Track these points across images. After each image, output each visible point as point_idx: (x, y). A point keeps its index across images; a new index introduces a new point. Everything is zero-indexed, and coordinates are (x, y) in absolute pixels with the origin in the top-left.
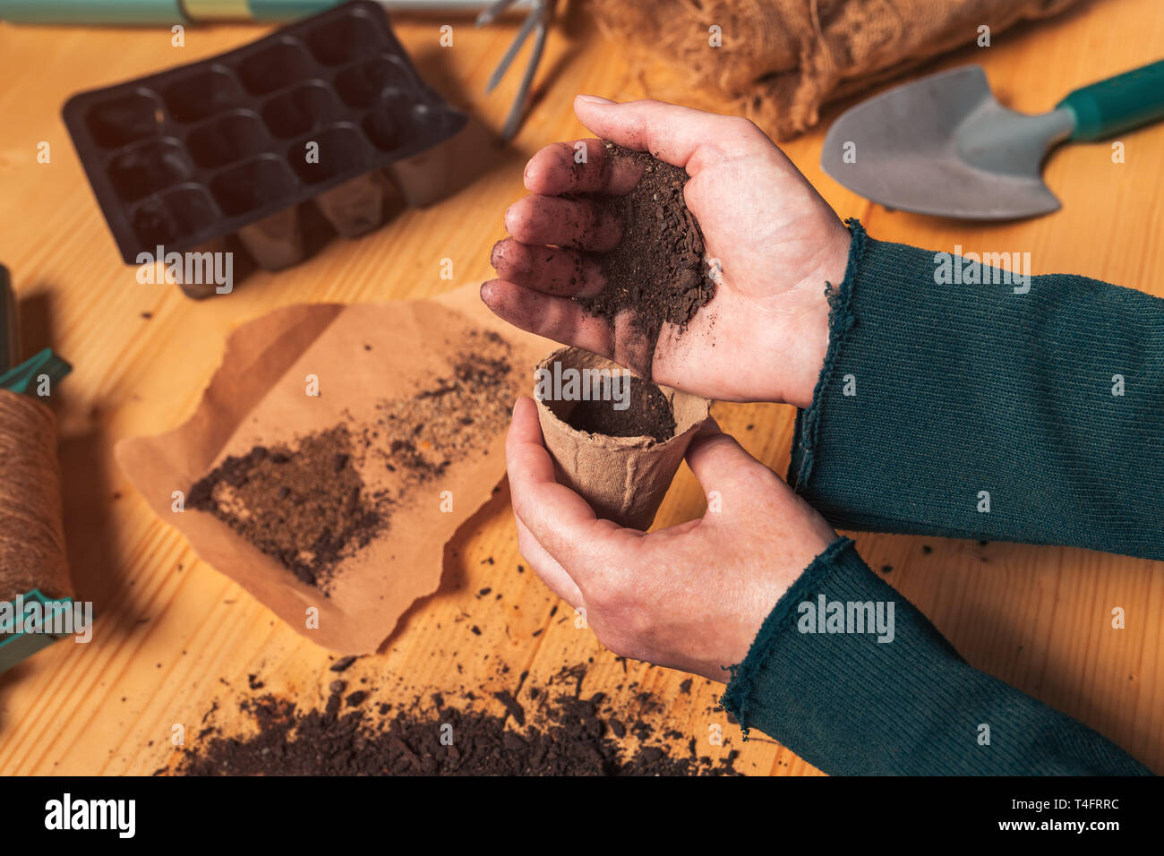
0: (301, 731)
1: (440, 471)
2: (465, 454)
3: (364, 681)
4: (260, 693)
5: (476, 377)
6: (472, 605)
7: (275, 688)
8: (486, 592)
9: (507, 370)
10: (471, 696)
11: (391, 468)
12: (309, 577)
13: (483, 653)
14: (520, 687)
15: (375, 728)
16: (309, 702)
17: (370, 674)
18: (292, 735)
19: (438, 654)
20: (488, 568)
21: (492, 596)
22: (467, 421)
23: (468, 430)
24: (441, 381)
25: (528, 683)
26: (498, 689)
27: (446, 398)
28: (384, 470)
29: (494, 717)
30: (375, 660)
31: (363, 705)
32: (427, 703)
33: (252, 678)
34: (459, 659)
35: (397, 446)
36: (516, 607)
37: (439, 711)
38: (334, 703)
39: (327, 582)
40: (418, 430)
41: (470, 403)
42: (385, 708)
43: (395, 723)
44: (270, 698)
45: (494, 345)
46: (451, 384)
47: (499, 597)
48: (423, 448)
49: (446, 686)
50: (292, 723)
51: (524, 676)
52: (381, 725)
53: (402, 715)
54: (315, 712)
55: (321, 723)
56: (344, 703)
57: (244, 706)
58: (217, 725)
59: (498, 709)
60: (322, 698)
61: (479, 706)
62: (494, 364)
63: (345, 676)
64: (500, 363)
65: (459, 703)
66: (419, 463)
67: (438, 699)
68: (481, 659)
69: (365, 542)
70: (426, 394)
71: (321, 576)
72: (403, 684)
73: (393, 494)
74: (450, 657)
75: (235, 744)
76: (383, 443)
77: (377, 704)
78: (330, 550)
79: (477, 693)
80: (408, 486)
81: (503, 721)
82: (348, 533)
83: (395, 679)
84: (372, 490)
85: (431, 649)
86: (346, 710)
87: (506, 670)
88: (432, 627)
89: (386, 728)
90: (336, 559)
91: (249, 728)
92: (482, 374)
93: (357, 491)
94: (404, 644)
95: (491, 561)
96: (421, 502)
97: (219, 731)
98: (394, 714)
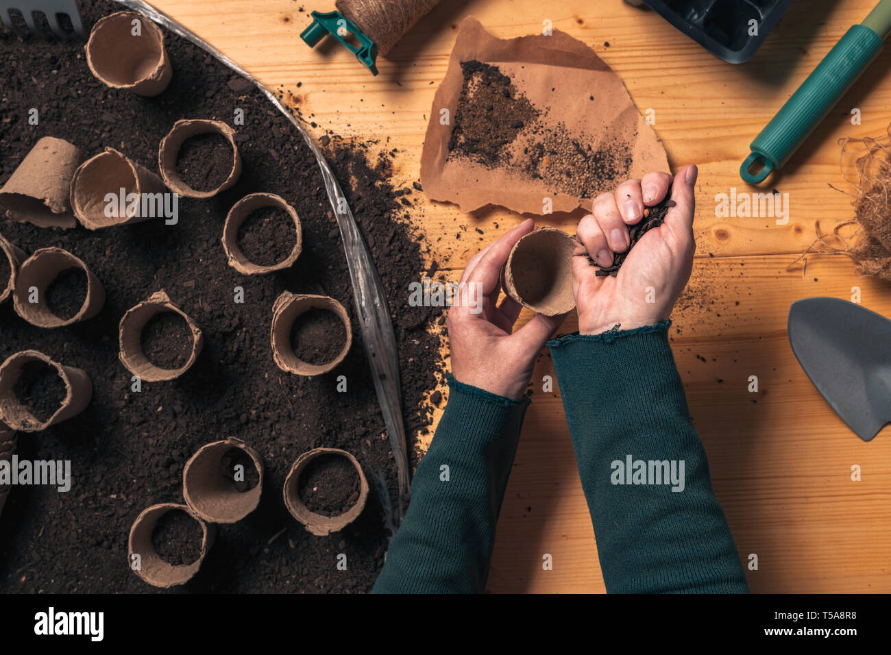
0: (381, 186)
1: (536, 176)
2: (551, 183)
3: (415, 200)
4: (390, 158)
5: (599, 165)
6: (471, 229)
7: (396, 163)
8: (481, 232)
9: (611, 178)
10: (429, 251)
11: (526, 151)
12: (452, 146)
13: (451, 246)
14: (442, 270)
15: (397, 217)
16: (395, 182)
17: (420, 201)
18: (378, 183)
19: (441, 226)
20: (493, 227)
21: (481, 236)
22: (569, 174)
23: (564, 177)
24: (590, 148)
25: (446, 272)
26: (438, 261)
27: (580, 156)
28: (523, 148)
29: (424, 265)
30: (426, 200)
31: (404, 206)
32: (417, 233)
33: (395, 150)
34: (443, 236)
35: (540, 146)
36: (479, 250)
37: (416, 240)
38: (400, 193)
39: (453, 156)
40: (553, 153)
41: (581, 170)
42: (407, 217)
43: (403, 224)
44: (390, 163)
45: (623, 163)
46: (589, 153)
47: (481, 239)
48: (545, 161)
49: (429, 237)
50: (383, 180)
51: (449, 269)
52: (399, 219)
53: (407, 226)
54: (392, 187)
55: (388, 192)
56: (402, 197)
57: (381, 155)
58: (369, 148)
59: (428, 266)
60: (400, 186)
61: (426, 257)
62: (611, 170)
63: (414, 191)
64: (613, 172)
65: (423, 247)
66: (535, 163)
67: (421, 237)
68: (448, 246)
69: (481, 162)
70: (577, 145)
71: (455, 152)
72: (422, 218)
73: (512, 161)
74: (443, 232)
75: (365, 161)
76: (539, 139)
77: (407, 212)
78: (470, 148)
79: (432, 253)
80: (520, 166)
81: (424, 270)
82: (483, 151)
83: (422, 213)
84: (510, 149)
85: (442, 221)
86: (399, 200)
87: (447, 260)
88: (453, 217)
89: (399, 222)
90: (467, 154)
91: (373, 162)
92: (603, 167)
93: (506, 142)
94: (439, 208)
95: (497, 227)
96: (514, 176)
97: (367, 151)
98: (407, 222)
